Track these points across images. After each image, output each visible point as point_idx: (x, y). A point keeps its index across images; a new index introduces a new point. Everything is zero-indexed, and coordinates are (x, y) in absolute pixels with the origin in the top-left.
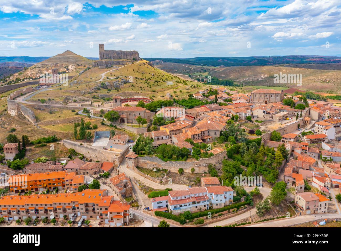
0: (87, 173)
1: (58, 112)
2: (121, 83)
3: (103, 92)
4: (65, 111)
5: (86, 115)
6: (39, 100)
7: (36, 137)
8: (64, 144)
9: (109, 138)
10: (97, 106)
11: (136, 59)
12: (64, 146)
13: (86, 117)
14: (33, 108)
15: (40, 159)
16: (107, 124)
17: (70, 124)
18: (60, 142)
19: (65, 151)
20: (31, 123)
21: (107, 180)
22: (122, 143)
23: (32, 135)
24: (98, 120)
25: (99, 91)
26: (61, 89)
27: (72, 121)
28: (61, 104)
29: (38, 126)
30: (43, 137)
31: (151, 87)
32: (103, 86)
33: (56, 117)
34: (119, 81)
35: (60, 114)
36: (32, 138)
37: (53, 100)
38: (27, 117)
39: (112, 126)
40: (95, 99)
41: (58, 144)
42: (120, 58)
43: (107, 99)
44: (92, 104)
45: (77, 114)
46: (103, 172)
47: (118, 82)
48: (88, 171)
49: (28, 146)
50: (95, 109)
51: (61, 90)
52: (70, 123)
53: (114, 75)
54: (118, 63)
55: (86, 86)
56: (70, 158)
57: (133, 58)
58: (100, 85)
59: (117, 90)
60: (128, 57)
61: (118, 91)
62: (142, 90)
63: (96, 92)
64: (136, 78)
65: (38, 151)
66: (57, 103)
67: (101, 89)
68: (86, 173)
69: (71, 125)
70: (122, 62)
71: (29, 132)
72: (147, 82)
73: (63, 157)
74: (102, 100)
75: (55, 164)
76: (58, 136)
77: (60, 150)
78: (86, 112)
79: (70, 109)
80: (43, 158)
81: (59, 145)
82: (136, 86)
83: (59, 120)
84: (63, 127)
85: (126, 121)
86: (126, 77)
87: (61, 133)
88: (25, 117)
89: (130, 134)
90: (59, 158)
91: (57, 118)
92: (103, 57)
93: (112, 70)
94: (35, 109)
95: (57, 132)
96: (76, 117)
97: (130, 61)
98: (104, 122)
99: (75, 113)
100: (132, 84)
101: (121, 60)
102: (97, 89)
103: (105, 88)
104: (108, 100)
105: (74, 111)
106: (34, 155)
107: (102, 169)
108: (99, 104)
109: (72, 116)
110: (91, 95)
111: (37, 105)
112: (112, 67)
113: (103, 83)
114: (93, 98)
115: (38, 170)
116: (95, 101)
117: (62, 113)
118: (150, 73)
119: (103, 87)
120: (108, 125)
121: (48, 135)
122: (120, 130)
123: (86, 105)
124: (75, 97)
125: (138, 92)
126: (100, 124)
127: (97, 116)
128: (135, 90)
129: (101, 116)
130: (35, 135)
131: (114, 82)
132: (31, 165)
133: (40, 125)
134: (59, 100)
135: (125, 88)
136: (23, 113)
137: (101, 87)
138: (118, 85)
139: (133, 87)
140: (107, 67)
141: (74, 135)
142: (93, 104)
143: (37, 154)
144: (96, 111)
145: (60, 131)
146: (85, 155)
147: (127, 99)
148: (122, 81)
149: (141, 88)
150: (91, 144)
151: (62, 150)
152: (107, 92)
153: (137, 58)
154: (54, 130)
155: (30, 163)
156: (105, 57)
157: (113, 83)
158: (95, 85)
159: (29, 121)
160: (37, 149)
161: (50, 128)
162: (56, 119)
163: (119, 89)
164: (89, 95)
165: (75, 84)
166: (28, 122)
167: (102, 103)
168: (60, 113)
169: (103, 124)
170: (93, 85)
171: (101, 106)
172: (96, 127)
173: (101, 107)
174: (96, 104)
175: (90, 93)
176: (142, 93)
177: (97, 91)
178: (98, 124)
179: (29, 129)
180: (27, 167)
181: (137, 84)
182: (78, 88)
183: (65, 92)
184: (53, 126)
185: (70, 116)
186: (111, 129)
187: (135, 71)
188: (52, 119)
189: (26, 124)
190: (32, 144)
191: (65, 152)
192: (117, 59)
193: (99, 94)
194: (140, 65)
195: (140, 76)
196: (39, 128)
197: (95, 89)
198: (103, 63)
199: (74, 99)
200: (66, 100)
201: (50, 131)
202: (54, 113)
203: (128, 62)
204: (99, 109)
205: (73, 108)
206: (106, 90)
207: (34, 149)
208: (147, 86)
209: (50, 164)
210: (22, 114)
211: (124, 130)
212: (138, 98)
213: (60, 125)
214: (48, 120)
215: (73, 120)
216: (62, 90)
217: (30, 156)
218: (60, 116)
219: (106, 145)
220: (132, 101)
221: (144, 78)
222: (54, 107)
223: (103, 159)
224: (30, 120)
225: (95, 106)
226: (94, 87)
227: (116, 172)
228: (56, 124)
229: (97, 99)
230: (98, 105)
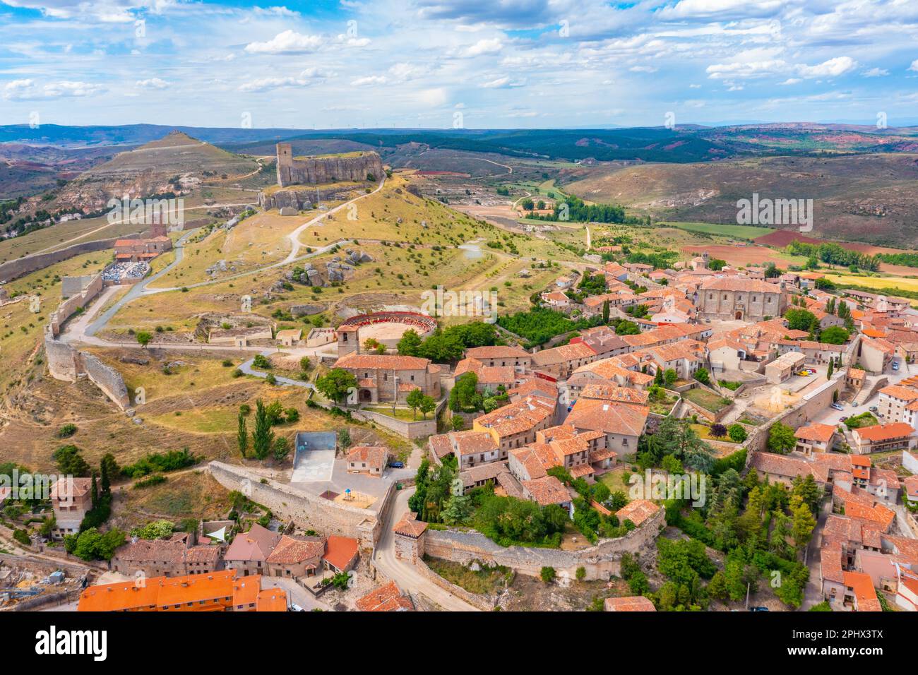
0: (288, 572)
1: (187, 368)
2: (346, 265)
3: (301, 297)
4: (204, 365)
5: (263, 374)
6: (131, 332)
7: (135, 451)
8: (214, 475)
9: (333, 452)
10: (290, 344)
11: (376, 176)
12: (214, 479)
13: (263, 382)
14: (117, 359)
15: (153, 529)
16: (324, 407)
17: (223, 405)
18: (200, 469)
19: (217, 497)
20: (115, 406)
21: (346, 598)
22: (373, 471)
23: (124, 446)
24: (297, 391)
25: (290, 294)
26: (185, 290)
27: (228, 398)
28: (191, 341)
29: (136, 419)
30: (152, 453)
31: (426, 274)
32: (300, 278)
33: (183, 386)
34: (340, 260)
35: (193, 375)
36: (123, 455)
37: (170, 329)
38: (104, 389)
39: (339, 412)
40: (280, 320)
41: (197, 473)
42: (334, 180)
43: (313, 320)
44: (274, 337)
45: (239, 374)
46: (332, 568)
47: (338, 264)
48: (289, 568)
49: (115, 484)
50: (285, 355)
51: (185, 293)
52: (223, 402)
53: (326, 239)
54: (329, 196)
55: (255, 280)
56: (236, 519)
57: (369, 175)
58: (290, 273)
59: (337, 289)
60: (355, 172)
61: (341, 291)
62: (404, 284)
63: (283, 299)
64: (384, 243)
65: (145, 500)
66: (181, 338)
67: (295, 285)
68: (284, 573)
69: (226, 409)
70: (341, 190)
71: (113, 436)
72: (413, 256)
73: (216, 515)
74: (300, 323)
75: (196, 543)
76: (195, 450)
77: (203, 493)
78: (262, 367)
79: (217, 358)
80: (162, 524)
81: (200, 478)
82: (387, 271)
83: (192, 396)
84: (204, 416)
85: (374, 396)
86: (356, 243)
87: (201, 438)
88: (99, 389)
89: (389, 440)
90: (204, 521)
91: (185, 389)
92: (288, 179)
93: (316, 219)
94: (124, 361)
95: (191, 437)
96: (236, 385)
97: (360, 187)
98: (313, 399)
99: (231, 369)
100: (376, 266)
101: (336, 186)
102: (284, 286)
103: (306, 284)
104: (319, 325)
105: (228, 364)
106: (136, 511)
107: (328, 562)
108: (295, 339)
109: (226, 380)
110: (269, 308)
111: (127, 349)
112: (315, 208)
113: (298, 269)
114: (275, 316)
115: (152, 564)
116: (282, 328)
117: (197, 371)
118: (416, 222)
119: (299, 281)
120: (326, 410)
121: (167, 445)
122: (363, 424)
123: (259, 342)
124: (228, 316)
125: (395, 291)
126: (305, 406)
127: (292, 378)
128: (386, 286)
129: (305, 378)
130: (131, 447)
131: (327, 263)
132: (131, 548)
133: (142, 415)
134: (185, 329)
135: (358, 280)
136: (91, 378)
137: (294, 280)
138: (338, 271)
139: (378, 277)
140: (301, 207)
141: (238, 445)
142: (278, 337)
143: (142, 507)
144: (288, 363)
145: (198, 433)
146: (274, 510)
147: (368, 316)
148: (349, 257)
149: (401, 277)
150: (288, 473)
151: (210, 491)
152: (313, 298)
153: (378, 173)
154: (181, 430)
155: (127, 542)
156: (294, 180)
157: (324, 265)
158: (277, 276)
159: (109, 400)
160: (141, 492)
161: (168, 423)
162: (183, 393)
163: (343, 284)
164: (264, 306)
165: (222, 271)
166: (107, 404)
167: (302, 335)
168: (192, 371)
169: (312, 405)
170: (271, 275)
171: (300, 343)
172: (294, 418)
173: (301, 346)
174: (284, 337)
175: (266, 302)
176: (405, 296)
177: (285, 294)
178: (297, 407)
179: (114, 428)
180: (120, 556)
181: (388, 264)
182: (231, 286)
183: (198, 301)
184: (178, 414)
185: (219, 381)
186: (336, 422)
187: (378, 216)
188: (174, 395)
189: (104, 410)
190: (126, 475)
191: (219, 501)
192: (327, 181)
193: (290, 305)
194: (389, 198)
195: (392, 236)
196: (141, 424)
197: (279, 287)
198: (290, 198)
199: (224, 321)
200: (204, 328)
201: (172, 432)
202: (177, 373)
203: (355, 189)
204: (296, 355)
205: (224, 352)
206: (308, 290)
207: (134, 493)
208: (417, 271)
209: (183, 546)
210: (88, 380)
211: (374, 427)
212: (395, 313)
213: (197, 411)
214: (162, 397)
215: (228, 395)
216: (190, 295)
217: (124, 516)
218: (192, 384)
219: (330, 479)
220: (381, 321)
221: (405, 240)
222: (174, 352)
223: (327, 527)
224: (112, 397)
225: (284, 344)
226: (276, 283)
227: (368, 571)
228: (184, 408)
229: (287, 320)
230: (293, 341)
